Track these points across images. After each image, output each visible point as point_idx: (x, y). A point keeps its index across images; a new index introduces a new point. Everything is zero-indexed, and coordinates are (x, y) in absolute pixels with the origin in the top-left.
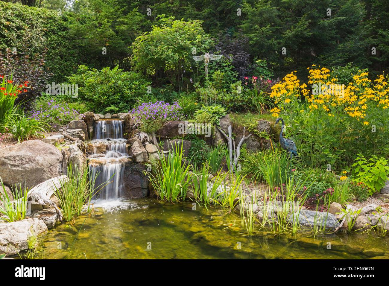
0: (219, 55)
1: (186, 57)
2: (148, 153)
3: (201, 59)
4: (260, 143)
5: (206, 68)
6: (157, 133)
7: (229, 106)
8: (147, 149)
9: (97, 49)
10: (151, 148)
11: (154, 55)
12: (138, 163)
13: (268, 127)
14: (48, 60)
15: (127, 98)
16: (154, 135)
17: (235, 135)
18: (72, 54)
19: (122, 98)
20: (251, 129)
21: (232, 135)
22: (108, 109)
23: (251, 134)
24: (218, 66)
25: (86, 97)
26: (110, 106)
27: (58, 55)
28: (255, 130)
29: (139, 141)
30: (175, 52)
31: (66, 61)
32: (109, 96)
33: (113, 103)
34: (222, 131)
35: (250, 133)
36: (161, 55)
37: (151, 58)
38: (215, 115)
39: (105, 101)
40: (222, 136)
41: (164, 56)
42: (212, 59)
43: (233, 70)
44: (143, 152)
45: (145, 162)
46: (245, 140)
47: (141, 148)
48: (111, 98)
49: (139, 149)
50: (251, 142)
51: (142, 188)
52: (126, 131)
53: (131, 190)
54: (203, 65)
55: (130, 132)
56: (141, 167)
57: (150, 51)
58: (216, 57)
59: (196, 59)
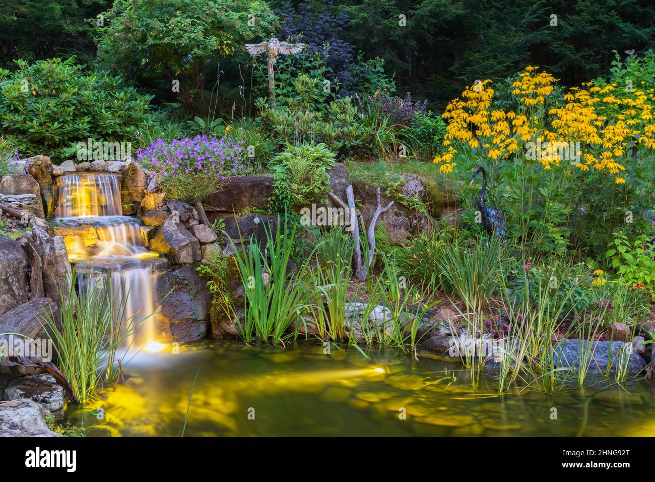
0: (298, 45)
1: (227, 44)
2: (202, 244)
3: (264, 50)
4: (410, 220)
5: (271, 71)
6: (206, 201)
8: (198, 236)
10: (206, 233)
12: (181, 265)
13: (421, 188)
15: (105, 128)
16: (199, 205)
17: (361, 205)
20: (391, 192)
21: (356, 205)
22: (68, 151)
23: (393, 202)
24: (295, 66)
25: (6, 124)
26: (70, 146)
28: (399, 195)
30: (207, 32)
32: (65, 122)
34: (336, 197)
35: (390, 200)
36: (179, 37)
37: (154, 45)
38: (319, 164)
41: (184, 41)
42: (283, 51)
44: (191, 242)
45: (196, 262)
46: (382, 214)
47: (184, 234)
48: (69, 128)
49: (181, 236)
50: (392, 217)
51: (195, 320)
52: (127, 199)
53: (172, 325)
54: (266, 64)
55: (139, 200)
56: (188, 274)
57: (152, 29)
58: (291, 48)
59: (253, 49)
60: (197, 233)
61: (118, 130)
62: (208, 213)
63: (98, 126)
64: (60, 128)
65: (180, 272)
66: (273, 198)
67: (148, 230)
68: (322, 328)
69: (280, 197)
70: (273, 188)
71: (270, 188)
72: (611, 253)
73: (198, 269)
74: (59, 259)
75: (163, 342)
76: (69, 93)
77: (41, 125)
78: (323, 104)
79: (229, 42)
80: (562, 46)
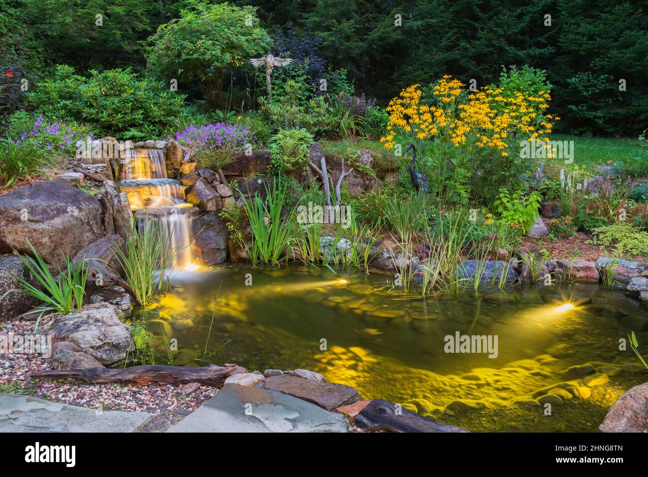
0: (287, 59)
1: (238, 59)
2: (222, 197)
3: (263, 63)
4: (364, 181)
5: (268, 78)
6: (225, 168)
7: (314, 130)
8: (220, 192)
10: (225, 190)
11: (191, 55)
12: (209, 212)
13: (372, 159)
15: (154, 118)
16: (221, 171)
17: (331, 171)
19: (146, 116)
20: (351, 162)
21: (328, 171)
22: (128, 134)
23: (352, 169)
24: (284, 75)
25: (84, 115)
26: (130, 130)
28: (357, 164)
29: (203, 180)
30: (224, 50)
32: (125, 114)
33: (133, 126)
34: (313, 165)
35: (350, 167)
36: (204, 54)
37: (186, 60)
38: (302, 143)
39: (119, 122)
40: (315, 172)
41: (208, 57)
42: (277, 64)
44: (215, 196)
45: (219, 210)
46: (345, 177)
47: (210, 191)
48: (128, 118)
49: (208, 192)
50: (352, 179)
51: (218, 249)
52: (170, 167)
53: (203, 252)
54: (265, 73)
55: (178, 168)
56: (213, 218)
57: (185, 48)
58: (282, 62)
59: (255, 63)
60: (219, 190)
61: (163, 119)
62: (227, 177)
63: (149, 117)
64: (123, 117)
65: (208, 217)
66: (271, 166)
67: (185, 188)
68: (305, 254)
69: (276, 165)
70: (271, 159)
71: (268, 159)
72: (498, 202)
73: (220, 215)
74: (124, 208)
75: (197, 264)
76: (128, 93)
77: (109, 116)
78: (304, 101)
79: (239, 57)
80: (467, 61)
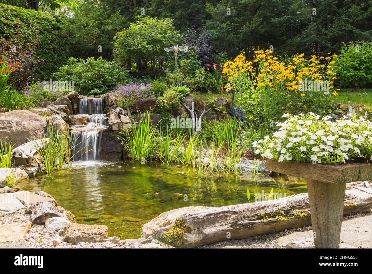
0: (186, 47)
2: (122, 123)
3: (172, 50)
4: (218, 116)
5: (176, 58)
6: (131, 108)
7: (193, 87)
8: (122, 120)
9: (86, 47)
10: (125, 119)
11: (132, 47)
12: (113, 131)
13: (225, 103)
14: (43, 54)
15: (109, 83)
16: (128, 109)
17: (197, 110)
18: (64, 50)
19: (104, 83)
20: (210, 104)
21: (195, 110)
22: (92, 91)
23: (210, 109)
24: (187, 56)
26: (94, 89)
27: (52, 50)
28: (214, 106)
29: (115, 114)
30: (149, 44)
31: (59, 56)
32: (93, 81)
33: (97, 87)
34: (186, 107)
35: (210, 107)
37: (129, 50)
38: (180, 93)
39: (90, 85)
40: (187, 110)
41: (139, 48)
42: (180, 50)
43: (198, 59)
44: (118, 122)
45: (119, 130)
47: (116, 119)
48: (94, 83)
50: (210, 115)
51: (117, 152)
53: (107, 153)
57: (129, 43)
58: (183, 48)
59: (167, 50)
63: (106, 82)
64: (91, 83)
67: (106, 118)
68: (161, 156)
69: (158, 106)
70: (156, 102)
73: (120, 133)
78: (190, 72)
79: (159, 48)
